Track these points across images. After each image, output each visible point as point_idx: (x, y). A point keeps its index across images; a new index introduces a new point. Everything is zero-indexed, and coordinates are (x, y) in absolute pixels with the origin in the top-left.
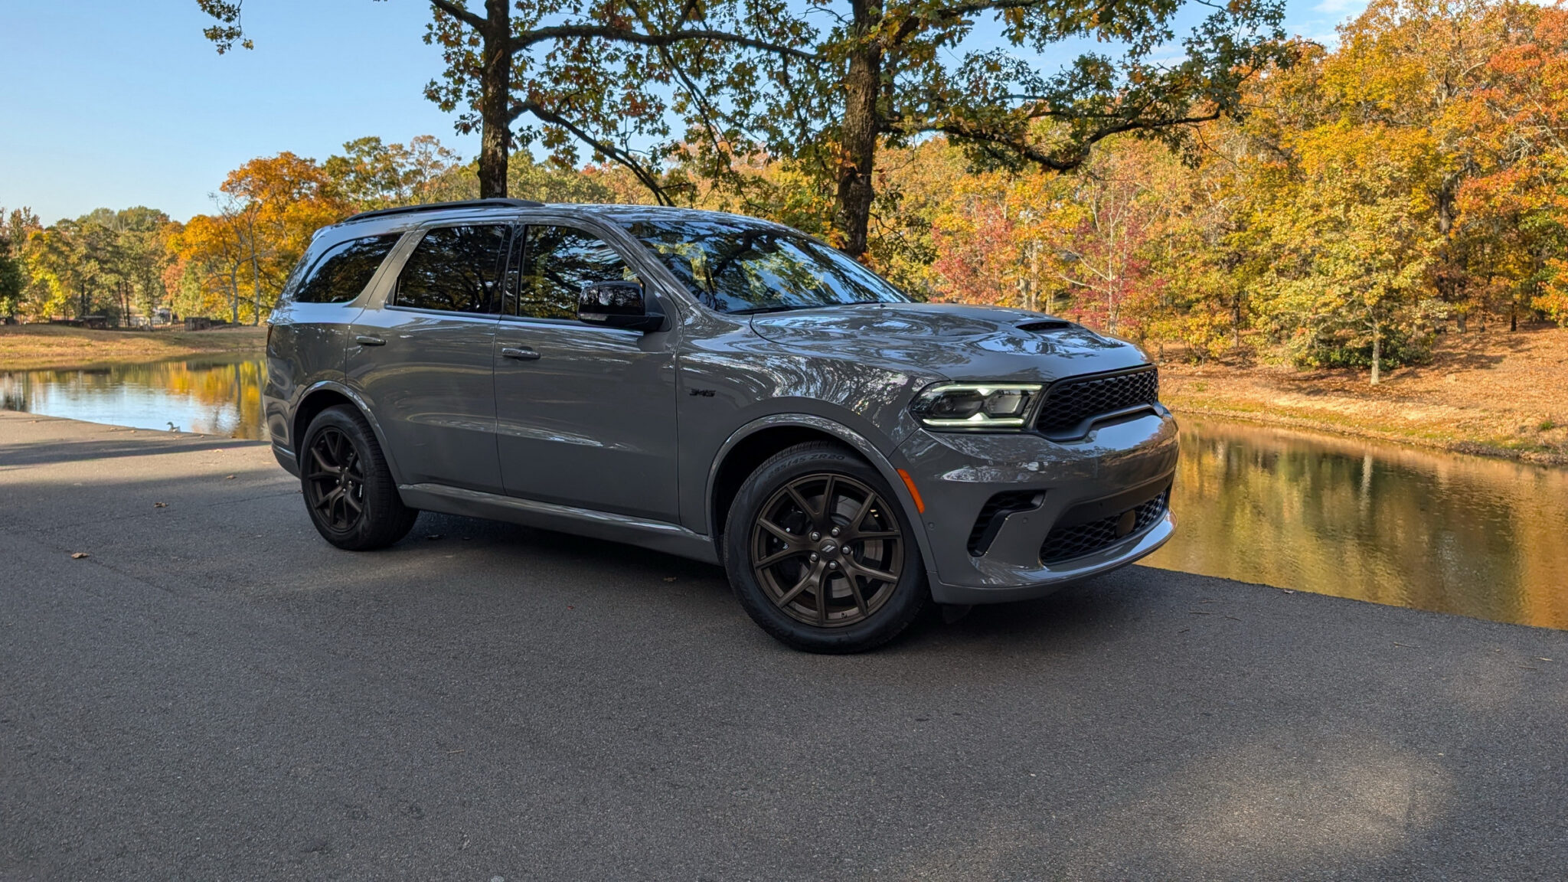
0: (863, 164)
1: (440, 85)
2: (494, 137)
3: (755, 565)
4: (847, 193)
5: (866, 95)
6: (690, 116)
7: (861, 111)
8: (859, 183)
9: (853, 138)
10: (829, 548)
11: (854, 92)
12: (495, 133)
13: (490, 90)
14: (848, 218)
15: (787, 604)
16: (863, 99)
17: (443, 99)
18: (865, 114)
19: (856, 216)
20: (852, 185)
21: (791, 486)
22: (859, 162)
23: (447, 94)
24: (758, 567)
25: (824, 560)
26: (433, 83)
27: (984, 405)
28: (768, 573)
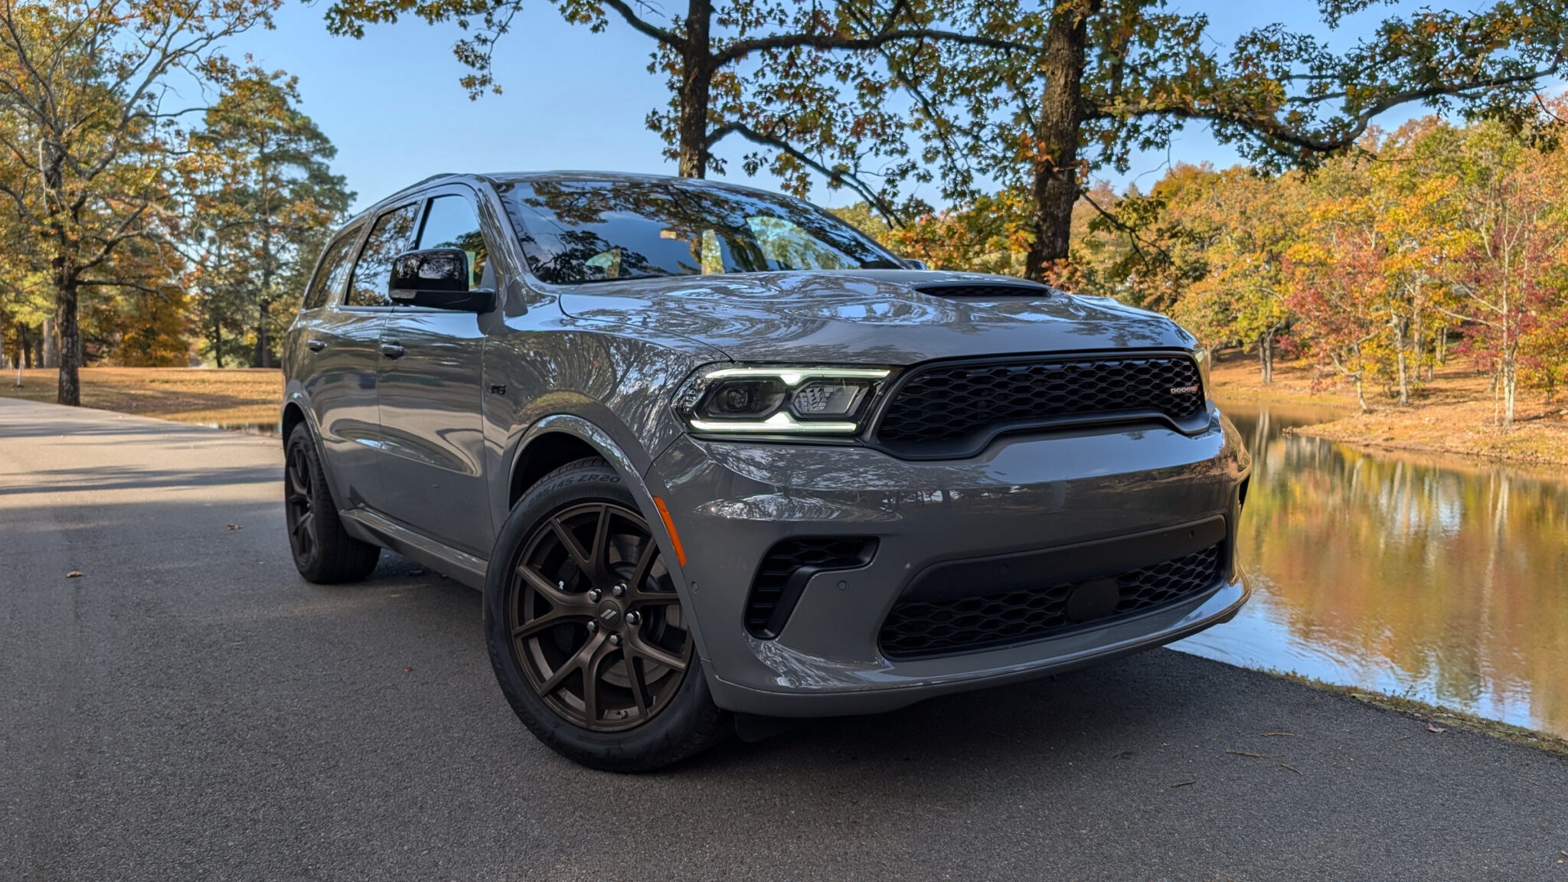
0: (1061, 157)
1: (661, 114)
2: (690, 160)
3: (513, 632)
4: (1044, 192)
5: (1067, 76)
6: (928, 132)
7: (1060, 95)
8: (1057, 179)
9: (1050, 128)
10: (609, 614)
11: (1053, 73)
12: (691, 155)
13: (687, 110)
14: (1044, 220)
15: (554, 691)
16: (1062, 81)
17: (664, 128)
18: (1065, 97)
19: (1054, 218)
20: (1050, 182)
21: (556, 521)
22: (1057, 155)
23: (669, 123)
24: (516, 636)
25: (604, 630)
26: (654, 113)
27: (788, 398)
28: (535, 646)
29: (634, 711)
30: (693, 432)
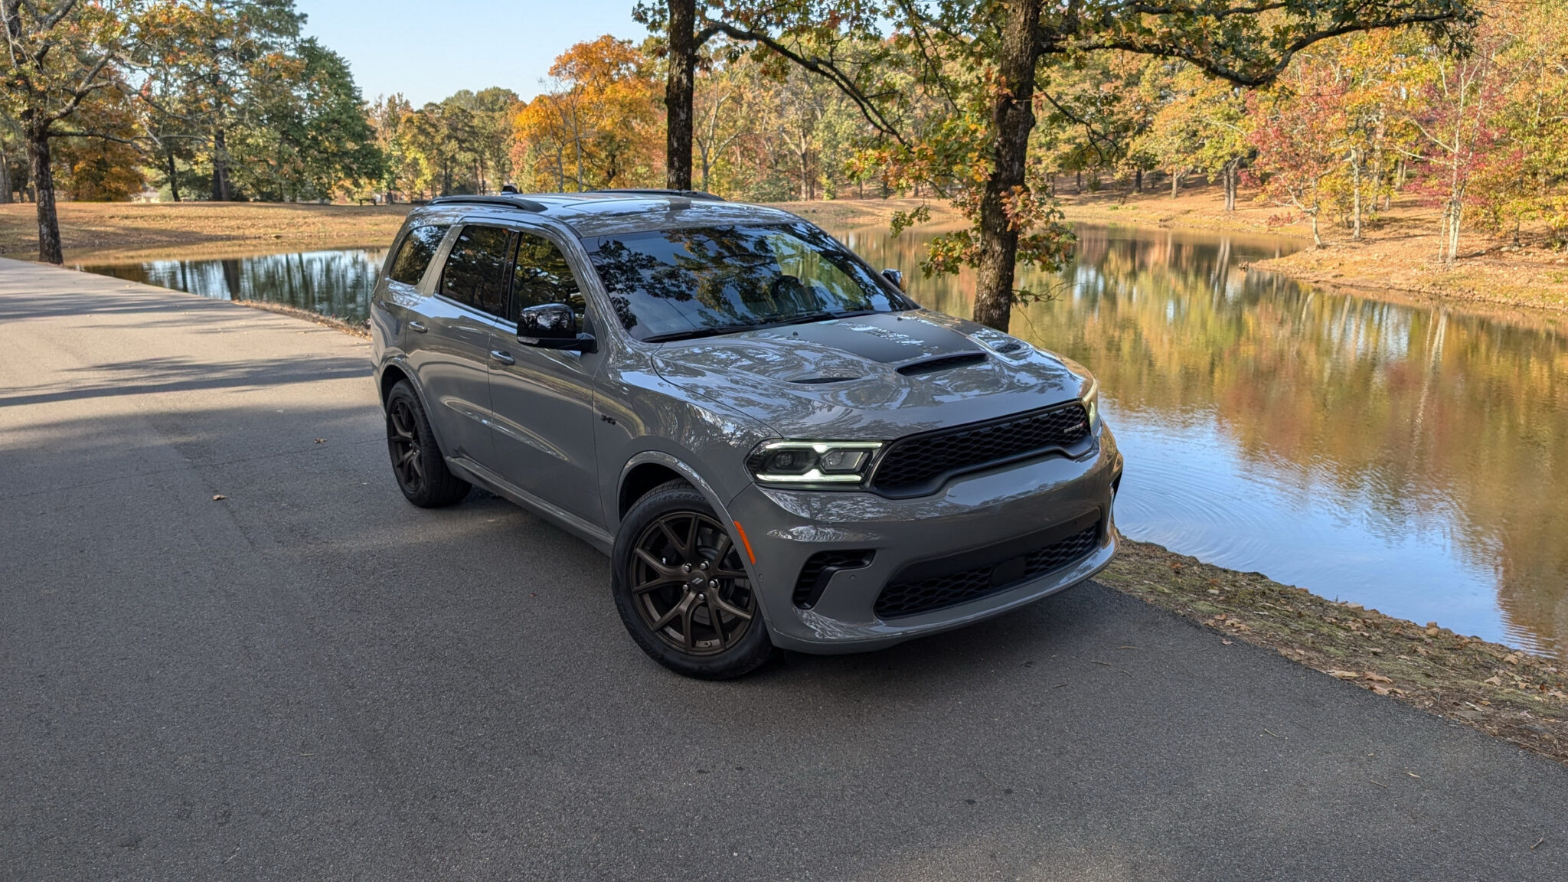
0: (1019, 90)
1: (646, 6)
2: (679, 64)
3: (633, 590)
4: (1004, 120)
5: (1026, 15)
6: (900, 20)
7: (1020, 32)
8: (1016, 109)
9: (1011, 61)
10: (698, 581)
11: (1014, 11)
12: (680, 60)
13: (676, 17)
14: (1004, 146)
15: (662, 629)
16: (1022, 19)
17: (650, 20)
18: (1025, 34)
19: (1012, 144)
20: (1009, 111)
21: (660, 523)
22: (1016, 87)
23: (654, 15)
24: (636, 592)
25: (694, 591)
26: (640, 5)
27: (818, 461)
28: (647, 599)
29: (716, 642)
30: (759, 481)
